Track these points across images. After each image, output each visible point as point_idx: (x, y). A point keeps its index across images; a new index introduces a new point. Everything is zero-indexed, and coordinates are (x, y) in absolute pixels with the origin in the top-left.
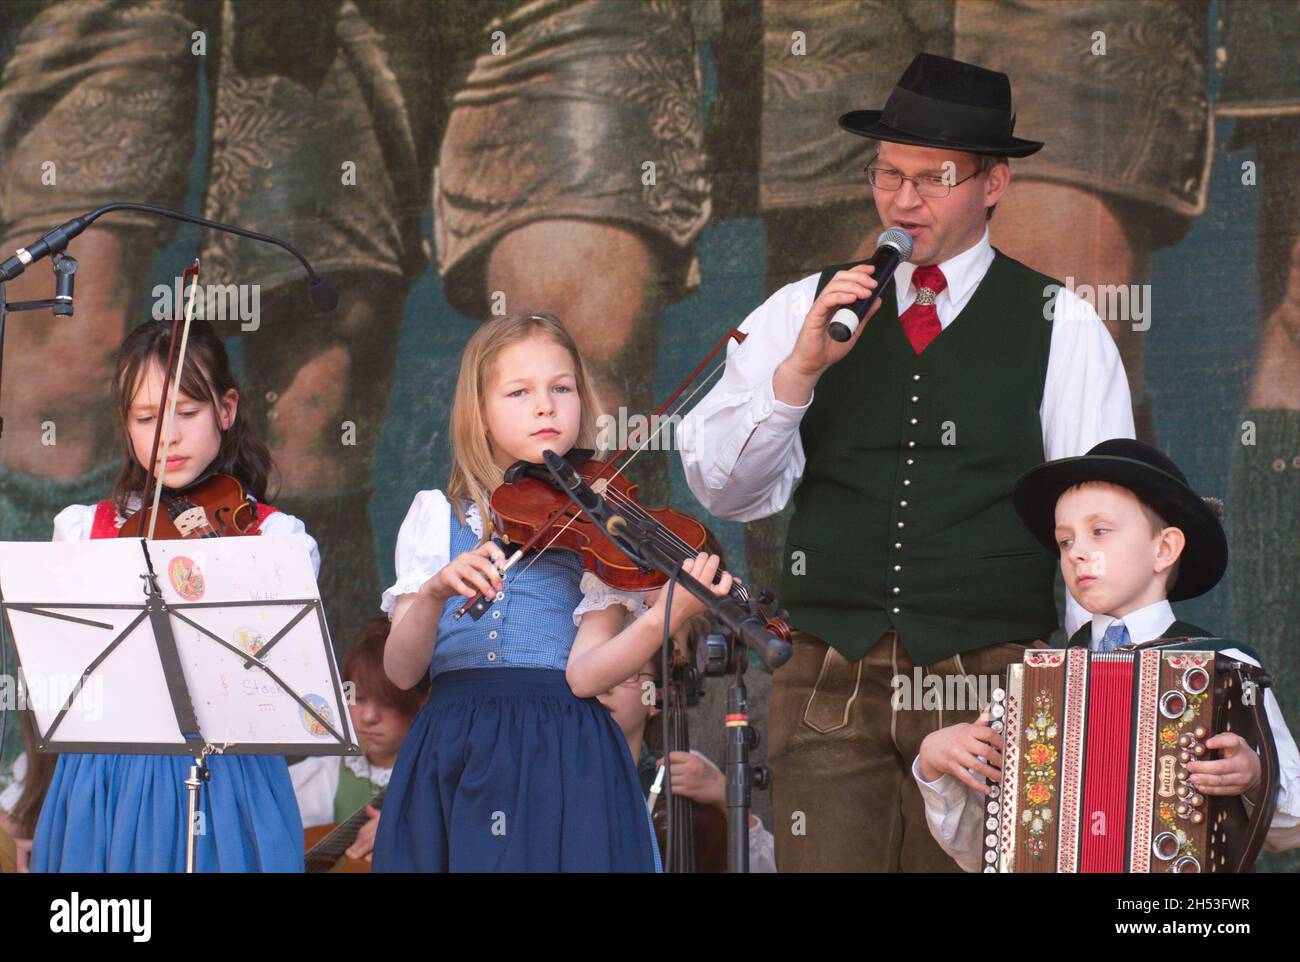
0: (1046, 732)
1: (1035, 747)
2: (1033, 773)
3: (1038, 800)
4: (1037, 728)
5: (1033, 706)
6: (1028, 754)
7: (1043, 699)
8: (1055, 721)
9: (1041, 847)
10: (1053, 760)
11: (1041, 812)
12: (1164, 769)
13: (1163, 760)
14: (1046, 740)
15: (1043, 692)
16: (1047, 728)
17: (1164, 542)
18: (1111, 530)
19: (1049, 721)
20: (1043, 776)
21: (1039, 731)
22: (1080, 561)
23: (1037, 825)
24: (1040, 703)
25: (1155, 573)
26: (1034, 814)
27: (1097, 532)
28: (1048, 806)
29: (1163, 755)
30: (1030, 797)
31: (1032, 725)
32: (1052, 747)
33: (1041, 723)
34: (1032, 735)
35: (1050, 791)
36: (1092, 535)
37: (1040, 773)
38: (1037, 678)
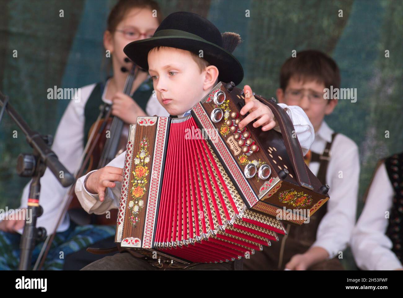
0: (144, 160)
1: (138, 168)
2: (136, 181)
3: (137, 196)
4: (140, 158)
5: (139, 146)
6: (135, 172)
7: (144, 143)
8: (149, 154)
9: (137, 221)
10: (146, 174)
11: (138, 202)
12: (231, 144)
13: (228, 141)
14: (144, 164)
15: (145, 139)
16: (145, 158)
17: (208, 73)
18: (177, 73)
19: (146, 154)
20: (141, 183)
21: (141, 159)
22: (163, 91)
23: (136, 209)
24: (142, 145)
25: (204, 90)
26: (135, 203)
27: (171, 73)
28: (142, 199)
29: (227, 139)
30: (133, 194)
31: (137, 156)
32: (147, 168)
33: (142, 155)
34: (137, 162)
35: (144, 191)
36: (168, 75)
37: (139, 182)
38: (142, 131)
